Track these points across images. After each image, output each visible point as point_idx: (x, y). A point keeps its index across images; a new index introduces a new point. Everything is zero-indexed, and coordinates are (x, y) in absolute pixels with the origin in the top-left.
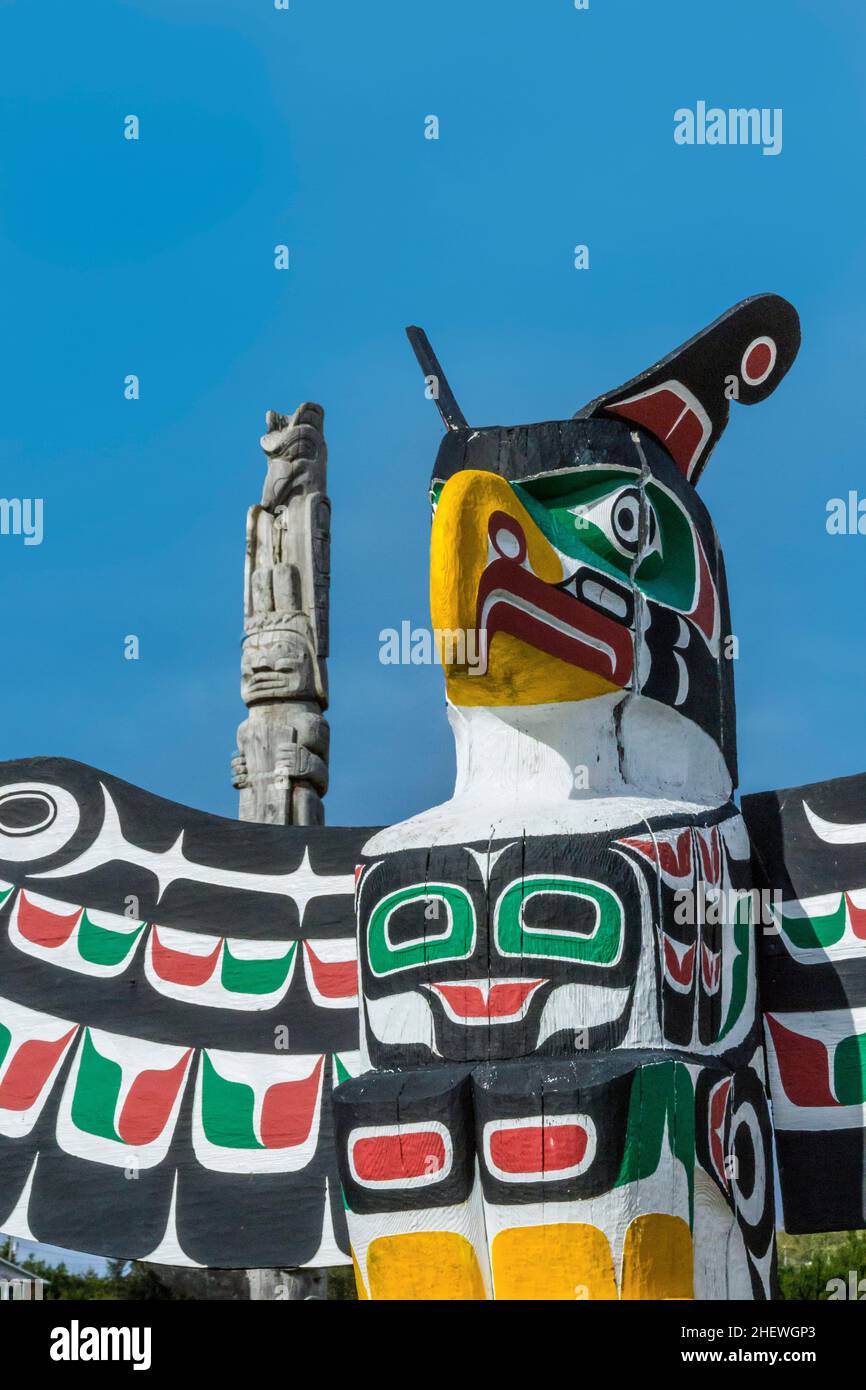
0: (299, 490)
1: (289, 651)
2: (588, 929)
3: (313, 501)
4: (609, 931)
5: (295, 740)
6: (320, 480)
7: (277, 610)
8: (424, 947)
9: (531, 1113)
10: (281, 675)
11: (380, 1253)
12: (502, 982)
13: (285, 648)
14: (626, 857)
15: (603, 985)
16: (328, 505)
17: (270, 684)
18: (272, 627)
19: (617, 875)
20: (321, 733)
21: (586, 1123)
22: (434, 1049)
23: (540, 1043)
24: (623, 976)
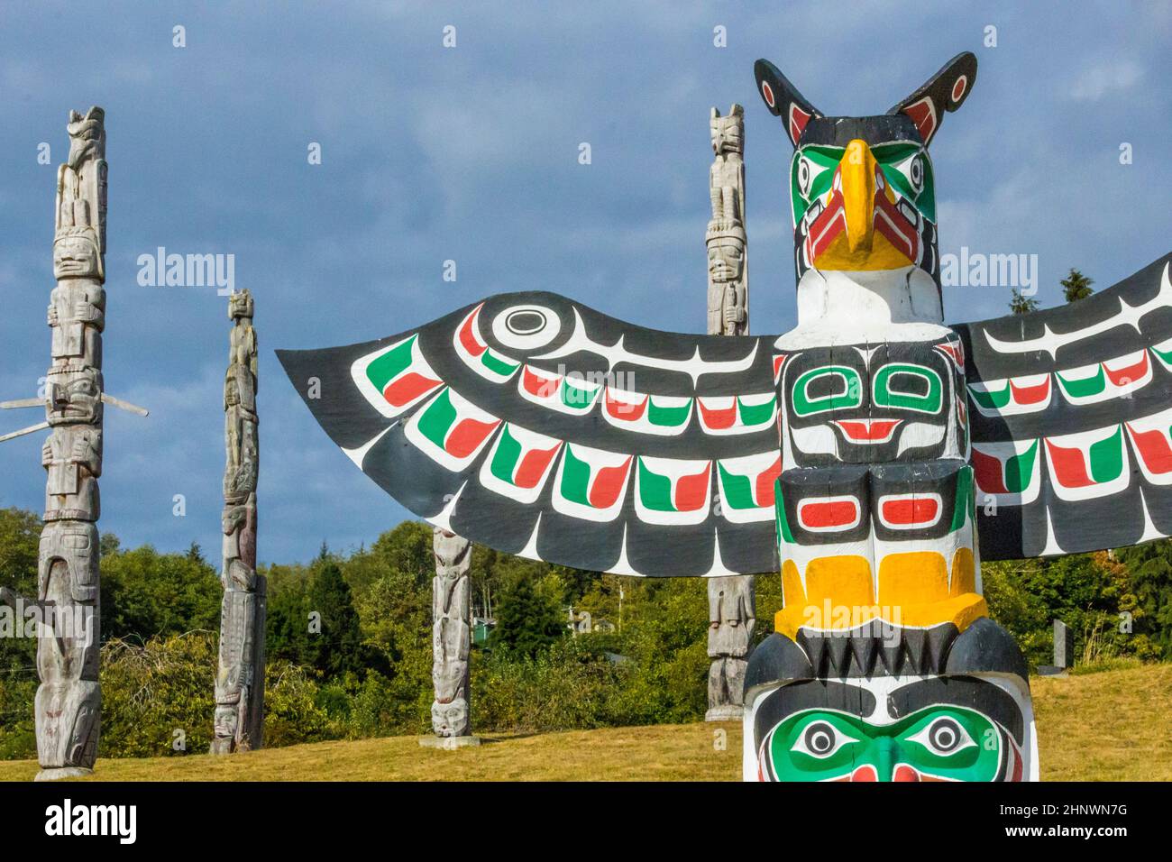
0: (89, 157)
1: (84, 249)
2: (924, 393)
3: (98, 164)
4: (935, 395)
5: (87, 300)
6: (101, 152)
7: (76, 225)
8: (831, 401)
9: (907, 492)
10: (79, 263)
11: (816, 566)
12: (877, 420)
13: (81, 248)
14: (941, 355)
15: (933, 423)
16: (106, 167)
17: (73, 268)
18: (74, 235)
19: (936, 363)
20: (102, 296)
21: (937, 497)
22: (838, 456)
23: (898, 455)
24: (941, 420)
